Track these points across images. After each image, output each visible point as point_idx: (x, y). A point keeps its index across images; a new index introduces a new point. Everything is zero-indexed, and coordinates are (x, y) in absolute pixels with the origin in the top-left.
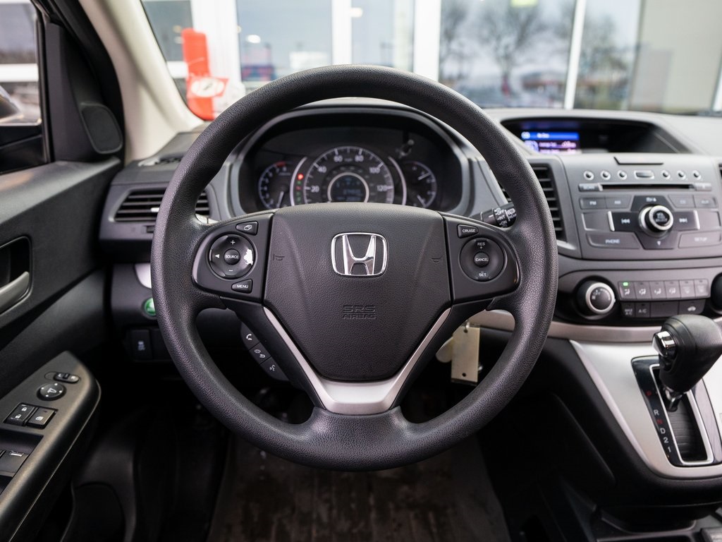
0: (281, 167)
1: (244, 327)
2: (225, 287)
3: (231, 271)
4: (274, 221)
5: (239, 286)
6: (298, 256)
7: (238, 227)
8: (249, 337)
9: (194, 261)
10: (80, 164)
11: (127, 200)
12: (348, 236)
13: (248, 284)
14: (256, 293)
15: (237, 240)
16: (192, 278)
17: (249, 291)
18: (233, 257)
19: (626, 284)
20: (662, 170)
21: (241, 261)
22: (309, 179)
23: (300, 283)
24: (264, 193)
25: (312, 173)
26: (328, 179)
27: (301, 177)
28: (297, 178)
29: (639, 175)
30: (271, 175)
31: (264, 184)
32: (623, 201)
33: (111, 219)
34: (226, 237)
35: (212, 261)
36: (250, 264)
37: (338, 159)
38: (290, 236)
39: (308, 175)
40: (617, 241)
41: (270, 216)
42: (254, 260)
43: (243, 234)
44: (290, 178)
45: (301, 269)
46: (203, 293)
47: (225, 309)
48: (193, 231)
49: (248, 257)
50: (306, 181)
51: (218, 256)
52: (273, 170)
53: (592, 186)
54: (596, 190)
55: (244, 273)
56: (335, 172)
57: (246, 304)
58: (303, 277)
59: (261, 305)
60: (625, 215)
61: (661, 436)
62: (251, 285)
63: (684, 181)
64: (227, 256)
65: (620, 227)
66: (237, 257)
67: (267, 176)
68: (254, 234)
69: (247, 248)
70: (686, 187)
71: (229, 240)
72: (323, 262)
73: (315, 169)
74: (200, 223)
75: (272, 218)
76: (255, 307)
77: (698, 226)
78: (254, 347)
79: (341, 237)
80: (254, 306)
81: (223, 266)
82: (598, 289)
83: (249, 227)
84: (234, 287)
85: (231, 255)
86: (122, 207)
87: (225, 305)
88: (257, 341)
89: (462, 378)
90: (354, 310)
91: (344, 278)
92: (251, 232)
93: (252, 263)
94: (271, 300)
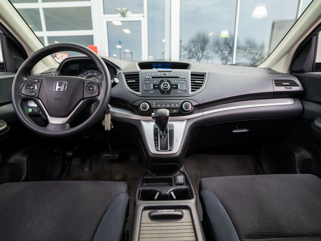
2: (29, 94)
3: (31, 91)
4: (43, 79)
5: (33, 94)
6: (46, 87)
7: (34, 81)
9: (23, 88)
10: (14, 73)
14: (36, 96)
15: (34, 84)
18: (32, 87)
19: (154, 103)
20: (171, 73)
21: (34, 88)
29: (164, 74)
32: (156, 81)
35: (27, 88)
37: (90, 74)
40: (153, 92)
45: (47, 90)
46: (24, 96)
48: (23, 81)
51: (29, 87)
53: (148, 77)
54: (150, 78)
55: (34, 91)
57: (34, 98)
59: (38, 99)
60: (156, 85)
61: (155, 143)
62: (36, 94)
63: (178, 76)
65: (154, 88)
68: (38, 82)
69: (36, 86)
70: (178, 77)
71: (32, 84)
77: (179, 88)
79: (57, 82)
80: (36, 99)
81: (30, 89)
82: (144, 104)
84: (31, 94)
89: (107, 129)
90: (57, 99)
93: (37, 89)
94: (40, 97)
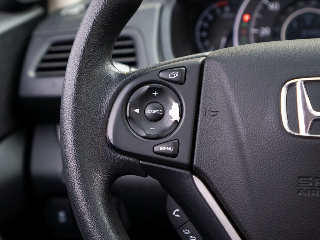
0: (222, 8)
1: (170, 200)
2: (145, 149)
3: (153, 130)
4: (206, 66)
5: (162, 148)
6: (236, 110)
7: (161, 75)
8: (176, 213)
9: (108, 117)
11: (49, 52)
12: (305, 82)
13: (174, 146)
14: (183, 158)
15: (159, 90)
16: (106, 138)
17: (174, 155)
18: (155, 111)
21: (166, 118)
22: (258, 20)
23: (240, 145)
24: (203, 40)
25: (261, 12)
26: (282, 18)
27: (247, 17)
28: (242, 20)
30: (210, 17)
31: (202, 29)
33: (31, 73)
34: (146, 87)
35: (130, 117)
36: (176, 121)
38: (227, 85)
39: (256, 15)
41: (201, 60)
42: (181, 116)
43: (167, 83)
44: (233, 20)
45: (241, 127)
46: (119, 156)
47: (146, 176)
48: (108, 81)
49: (174, 112)
50: (253, 23)
51: (137, 111)
52: (213, 12)
55: (169, 132)
56: (290, 9)
57: (171, 171)
58: (243, 138)
59: (188, 173)
62: (177, 147)
64: (149, 111)
66: (161, 112)
67: (206, 19)
68: (181, 82)
69: (172, 100)
71: (151, 90)
72: (270, 118)
73: (265, 7)
74: (117, 71)
75: (203, 62)
76: (182, 175)
78: (182, 226)
79: (294, 84)
80: (180, 173)
81: (144, 123)
83: (175, 75)
84: (156, 149)
85: (154, 109)
86: (44, 61)
87: (146, 171)
88: (186, 218)
90: (314, 183)
91: (299, 140)
92: (177, 80)
93: (178, 119)
94: (202, 167)
